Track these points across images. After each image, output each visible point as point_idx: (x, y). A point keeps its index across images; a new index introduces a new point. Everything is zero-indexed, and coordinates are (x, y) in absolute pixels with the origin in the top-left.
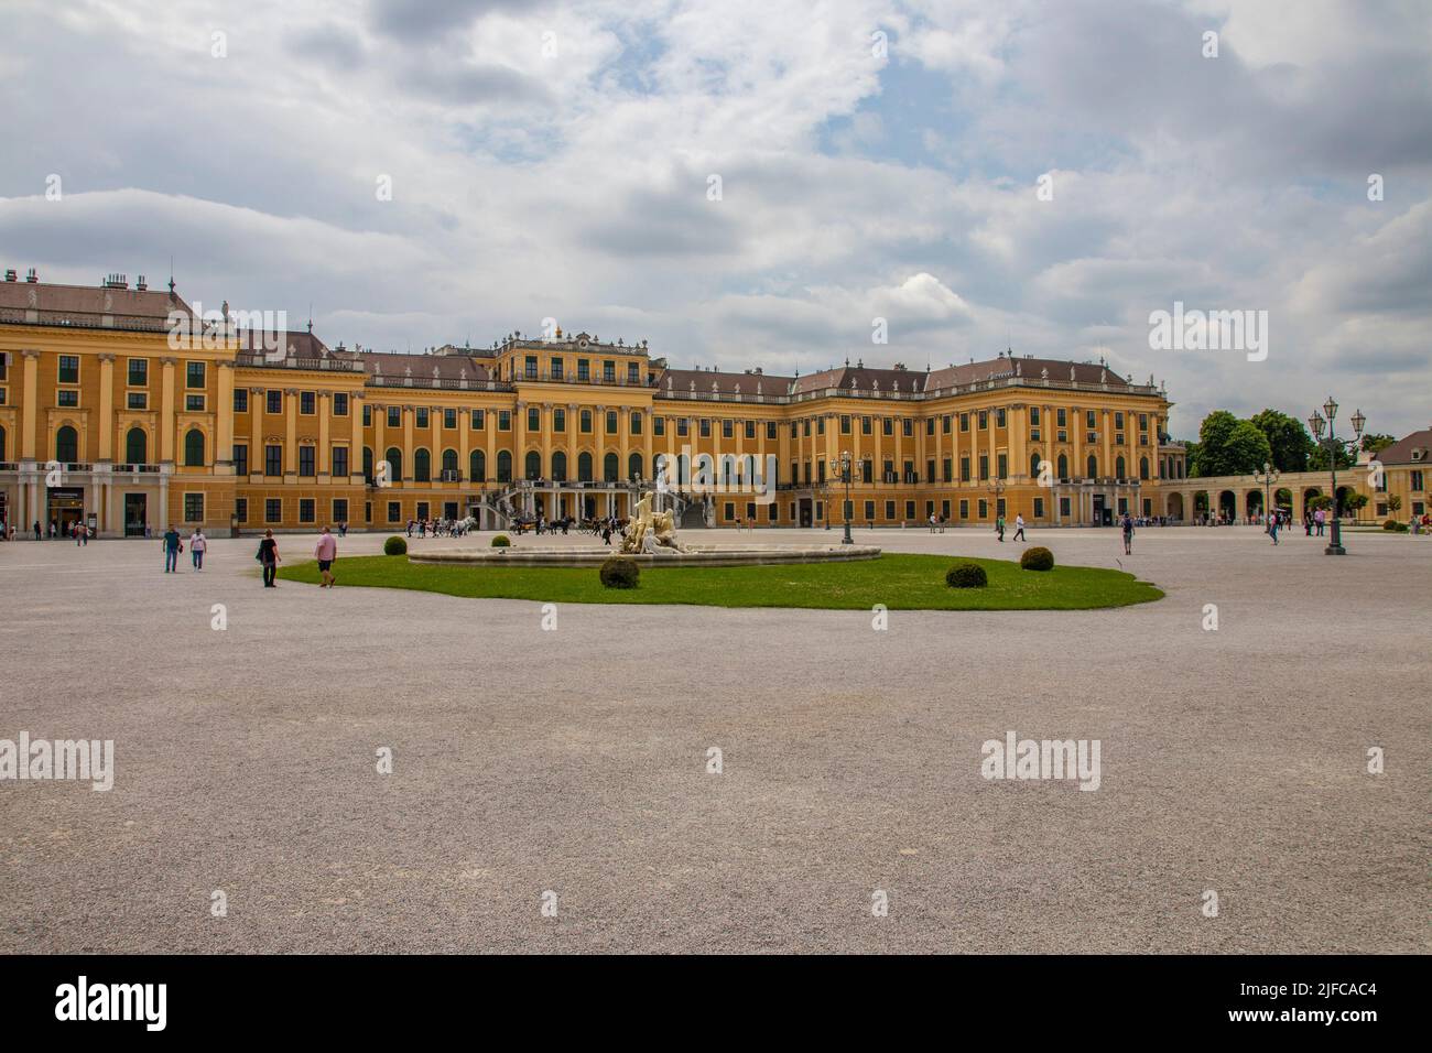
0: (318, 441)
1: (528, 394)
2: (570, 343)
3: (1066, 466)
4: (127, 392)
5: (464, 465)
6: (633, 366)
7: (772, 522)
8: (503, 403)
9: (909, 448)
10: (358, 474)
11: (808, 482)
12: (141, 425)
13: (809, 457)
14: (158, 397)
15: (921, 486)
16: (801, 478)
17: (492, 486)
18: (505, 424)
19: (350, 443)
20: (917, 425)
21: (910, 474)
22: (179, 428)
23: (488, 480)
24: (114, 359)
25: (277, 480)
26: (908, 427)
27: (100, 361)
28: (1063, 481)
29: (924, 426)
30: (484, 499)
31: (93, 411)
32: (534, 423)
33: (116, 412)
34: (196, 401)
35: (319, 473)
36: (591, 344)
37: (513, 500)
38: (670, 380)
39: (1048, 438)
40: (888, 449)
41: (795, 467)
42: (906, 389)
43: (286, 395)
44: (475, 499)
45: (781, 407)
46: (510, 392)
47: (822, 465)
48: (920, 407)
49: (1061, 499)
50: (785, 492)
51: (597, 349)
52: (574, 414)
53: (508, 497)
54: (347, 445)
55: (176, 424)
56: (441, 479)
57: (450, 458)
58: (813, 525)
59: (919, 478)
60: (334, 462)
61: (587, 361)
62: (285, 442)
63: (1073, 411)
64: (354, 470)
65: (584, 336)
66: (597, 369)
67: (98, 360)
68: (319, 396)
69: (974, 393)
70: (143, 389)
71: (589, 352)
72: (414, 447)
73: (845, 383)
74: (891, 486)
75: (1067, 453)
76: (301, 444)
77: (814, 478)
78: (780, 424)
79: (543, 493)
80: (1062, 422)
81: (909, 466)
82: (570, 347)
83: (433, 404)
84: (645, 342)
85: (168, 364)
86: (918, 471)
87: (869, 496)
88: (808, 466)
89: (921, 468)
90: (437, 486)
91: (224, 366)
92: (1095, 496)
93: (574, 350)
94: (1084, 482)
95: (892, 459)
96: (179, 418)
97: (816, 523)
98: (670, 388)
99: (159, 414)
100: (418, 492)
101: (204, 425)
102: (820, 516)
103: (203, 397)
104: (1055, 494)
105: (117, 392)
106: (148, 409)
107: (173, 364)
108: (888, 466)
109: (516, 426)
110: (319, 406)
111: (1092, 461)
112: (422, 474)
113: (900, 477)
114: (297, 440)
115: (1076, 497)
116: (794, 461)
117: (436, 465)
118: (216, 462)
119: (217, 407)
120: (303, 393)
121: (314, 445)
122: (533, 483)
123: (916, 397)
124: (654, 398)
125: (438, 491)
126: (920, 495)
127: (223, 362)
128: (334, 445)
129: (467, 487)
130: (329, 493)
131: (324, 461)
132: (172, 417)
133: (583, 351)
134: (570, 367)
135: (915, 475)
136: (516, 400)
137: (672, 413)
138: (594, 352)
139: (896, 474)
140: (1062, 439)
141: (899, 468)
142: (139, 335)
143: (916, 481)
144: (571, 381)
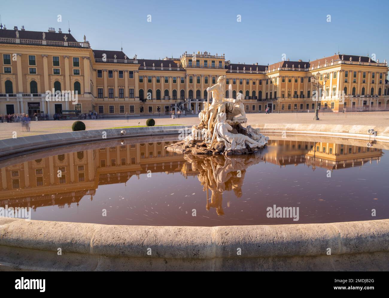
0: (124, 87)
1: (190, 72)
2: (202, 55)
3: (355, 91)
4: (53, 69)
5: (171, 94)
6: (220, 62)
7: (260, 111)
8: (181, 75)
9: (302, 87)
10: (138, 97)
11: (271, 98)
12: (58, 80)
13: (271, 90)
14: (64, 70)
15: (305, 99)
16: (269, 97)
17: (179, 101)
18: (182, 82)
19: (135, 87)
20: (305, 79)
21: (302, 96)
22: (71, 81)
23: (178, 99)
24: (47, 57)
25: (112, 99)
26: (302, 79)
27: (43, 57)
28: (354, 96)
29: (307, 79)
30: (176, 105)
31: (42, 76)
32: (191, 81)
33: (49, 75)
34: (77, 71)
35: (125, 97)
36: (208, 55)
37: (185, 105)
38: (231, 67)
39: (350, 82)
40: (296, 87)
41: (267, 94)
42: (302, 67)
43: (114, 72)
44: (174, 105)
45: (263, 75)
46: (184, 71)
47: (275, 93)
48: (306, 73)
49: (353, 102)
50: (264, 101)
51: (210, 57)
52: (203, 78)
53: (183, 104)
54: (133, 88)
55: (70, 80)
56: (164, 99)
57: (167, 92)
58: (272, 112)
59: (305, 97)
60: (130, 94)
61: (207, 61)
62: (114, 87)
63: (359, 72)
64: (136, 96)
65: (206, 53)
66: (210, 63)
67: (42, 57)
68: (124, 72)
69: (325, 67)
70: (58, 67)
71: (207, 58)
72: (156, 89)
73: (284, 66)
74: (296, 99)
75: (356, 87)
76: (119, 88)
77: (273, 96)
78: (263, 80)
79: (194, 103)
80: (355, 76)
81: (302, 92)
82: (202, 56)
83: (161, 75)
84: (224, 55)
85: (66, 58)
86: (304, 94)
87: (290, 102)
88: (271, 93)
89: (306, 94)
90: (163, 101)
91: (85, 59)
92: (364, 101)
93: (203, 57)
94: (361, 96)
95: (297, 90)
96: (71, 77)
97: (273, 111)
98: (231, 69)
99: (64, 76)
100: (157, 103)
101: (80, 80)
102: (274, 109)
103: (79, 70)
104: (351, 101)
105: (49, 68)
106: (60, 74)
107: (68, 58)
108: (296, 92)
109: (186, 82)
110: (124, 75)
111: (363, 89)
112: (158, 97)
113: (299, 96)
114: (118, 87)
115: (357, 101)
116: (267, 92)
117: (163, 94)
118: (85, 93)
119: (84, 74)
120: (119, 71)
121: (124, 88)
122: (190, 100)
123: (305, 70)
124: (226, 72)
125: (164, 102)
126: (305, 102)
127: (85, 57)
128: (130, 88)
129: (172, 102)
130: (128, 104)
131: (127, 94)
132: (69, 77)
133: (206, 58)
134: (202, 63)
135: (304, 95)
136: (186, 73)
137: (232, 77)
138: (209, 58)
139: (298, 95)
140: (355, 82)
141: (299, 93)
142: (55, 47)
143: (304, 97)
144: (202, 67)
